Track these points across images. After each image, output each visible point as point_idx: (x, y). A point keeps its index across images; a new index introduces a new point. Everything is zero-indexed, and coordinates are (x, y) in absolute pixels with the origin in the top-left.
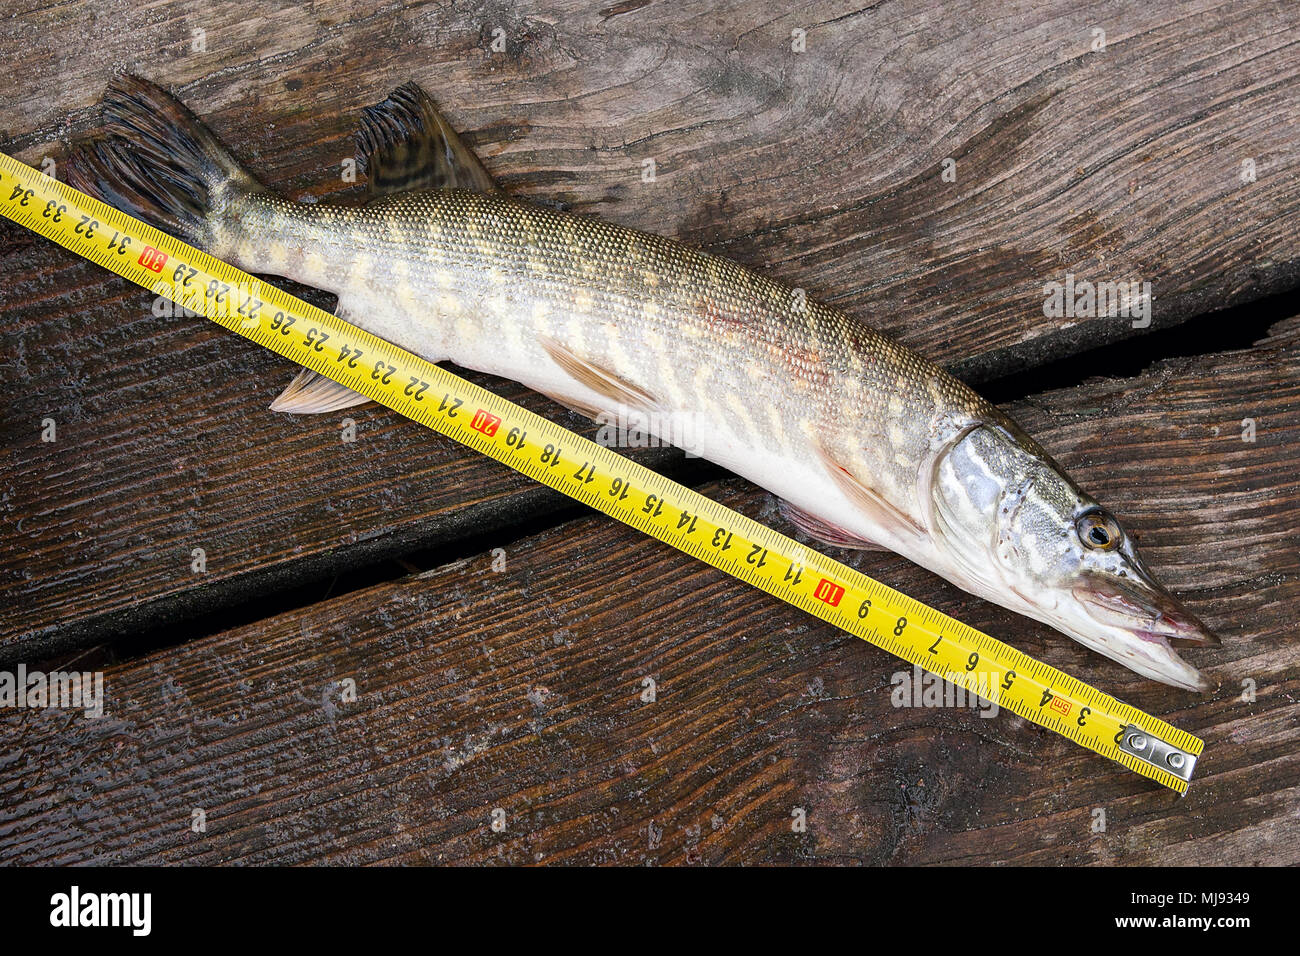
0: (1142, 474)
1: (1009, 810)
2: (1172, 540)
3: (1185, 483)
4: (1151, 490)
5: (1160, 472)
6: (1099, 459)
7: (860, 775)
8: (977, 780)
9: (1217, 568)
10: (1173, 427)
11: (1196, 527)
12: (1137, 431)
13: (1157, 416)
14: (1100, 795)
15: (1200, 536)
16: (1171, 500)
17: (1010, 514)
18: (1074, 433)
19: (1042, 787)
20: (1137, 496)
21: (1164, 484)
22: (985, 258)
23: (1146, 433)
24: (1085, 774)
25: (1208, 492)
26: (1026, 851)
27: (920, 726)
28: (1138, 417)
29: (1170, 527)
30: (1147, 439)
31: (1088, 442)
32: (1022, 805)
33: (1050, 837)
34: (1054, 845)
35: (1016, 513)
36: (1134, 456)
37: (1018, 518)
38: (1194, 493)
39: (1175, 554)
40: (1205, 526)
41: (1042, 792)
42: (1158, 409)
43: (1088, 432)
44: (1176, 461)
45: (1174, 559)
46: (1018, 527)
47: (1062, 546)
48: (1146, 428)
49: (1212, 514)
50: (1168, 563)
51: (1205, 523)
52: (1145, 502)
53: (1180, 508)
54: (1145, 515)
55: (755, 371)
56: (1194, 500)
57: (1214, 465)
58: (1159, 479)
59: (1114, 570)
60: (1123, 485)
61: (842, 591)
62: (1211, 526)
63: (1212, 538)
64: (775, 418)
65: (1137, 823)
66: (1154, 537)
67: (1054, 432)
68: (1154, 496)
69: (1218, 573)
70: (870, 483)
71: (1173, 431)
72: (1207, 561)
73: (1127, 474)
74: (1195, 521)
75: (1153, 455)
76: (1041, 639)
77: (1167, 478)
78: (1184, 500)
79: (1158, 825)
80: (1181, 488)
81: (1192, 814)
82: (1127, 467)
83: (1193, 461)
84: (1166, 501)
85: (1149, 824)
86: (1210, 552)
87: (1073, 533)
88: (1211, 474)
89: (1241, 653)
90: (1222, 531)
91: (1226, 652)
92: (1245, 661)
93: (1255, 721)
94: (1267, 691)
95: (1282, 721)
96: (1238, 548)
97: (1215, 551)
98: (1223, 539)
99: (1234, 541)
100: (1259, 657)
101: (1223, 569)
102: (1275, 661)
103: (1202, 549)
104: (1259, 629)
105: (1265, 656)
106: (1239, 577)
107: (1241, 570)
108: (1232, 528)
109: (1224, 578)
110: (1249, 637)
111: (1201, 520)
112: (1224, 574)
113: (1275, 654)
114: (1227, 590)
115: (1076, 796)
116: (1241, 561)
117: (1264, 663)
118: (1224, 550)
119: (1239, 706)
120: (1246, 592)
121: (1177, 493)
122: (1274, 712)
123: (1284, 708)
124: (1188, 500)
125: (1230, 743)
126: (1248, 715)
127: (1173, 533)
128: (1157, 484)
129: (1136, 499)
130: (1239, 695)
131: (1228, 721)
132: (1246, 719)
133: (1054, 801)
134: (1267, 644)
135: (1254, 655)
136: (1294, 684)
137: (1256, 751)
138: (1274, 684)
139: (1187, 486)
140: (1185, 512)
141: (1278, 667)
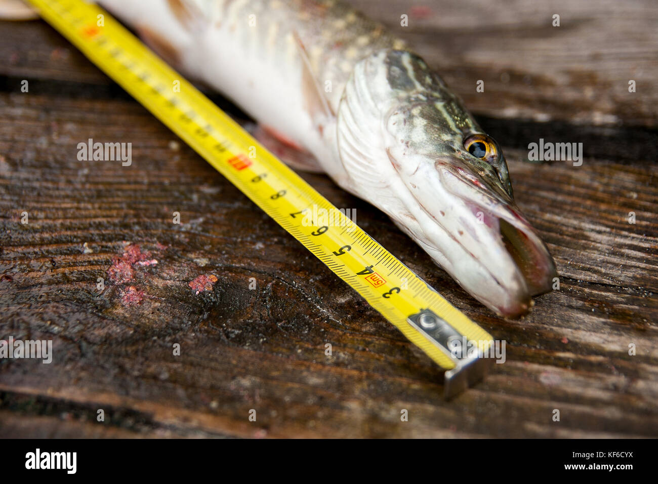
0: (554, 201)
1: (292, 349)
3: (592, 216)
9: (589, 270)
11: (583, 241)
15: (585, 248)
25: (607, 226)
29: (561, 235)
32: (306, 350)
33: (314, 380)
34: (315, 387)
36: (554, 190)
38: (595, 223)
40: (593, 243)
44: (589, 202)
48: (573, 179)
49: (603, 239)
51: (594, 241)
52: (548, 215)
53: (577, 227)
56: (592, 227)
58: (568, 208)
59: (483, 170)
60: (534, 201)
61: (249, 164)
62: (598, 245)
63: (596, 252)
69: (589, 273)
72: (582, 263)
74: (587, 238)
75: (570, 194)
78: (583, 224)
83: (603, 207)
86: (590, 259)
87: (460, 137)
88: (618, 218)
89: (581, 326)
90: (607, 251)
91: (568, 321)
92: (584, 333)
93: (570, 375)
94: (594, 358)
95: (596, 383)
96: (617, 265)
97: (593, 260)
98: (605, 255)
99: (616, 260)
100: (599, 335)
101: (596, 272)
102: (613, 343)
103: (582, 255)
104: (609, 318)
105: (605, 336)
106: (606, 281)
107: (613, 278)
108: (617, 252)
109: (595, 278)
110: (596, 320)
111: (592, 239)
112: (596, 276)
113: (616, 338)
114: (592, 284)
115: (361, 362)
116: (616, 272)
117: (602, 341)
118: (603, 262)
119: (560, 359)
120: (610, 292)
121: (580, 218)
122: (593, 375)
123: (605, 376)
124: (587, 226)
125: (536, 380)
126: (566, 367)
127: (562, 239)
128: (565, 210)
129: (542, 211)
130: (563, 352)
131: (543, 365)
132: (561, 370)
133: (338, 358)
134: (612, 329)
135: (594, 331)
136: (624, 364)
137: (560, 395)
138: (605, 356)
139: (590, 218)
140: (580, 231)
141: (616, 348)
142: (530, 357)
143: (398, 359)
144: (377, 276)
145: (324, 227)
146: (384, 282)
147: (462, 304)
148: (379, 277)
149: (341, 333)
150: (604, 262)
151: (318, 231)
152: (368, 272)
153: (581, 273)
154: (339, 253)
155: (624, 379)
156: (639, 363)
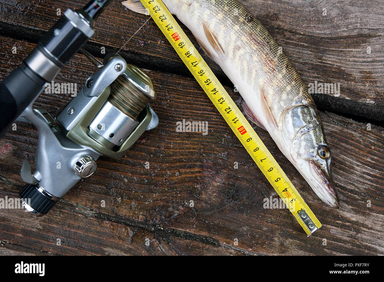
0: (346, 148)
1: (258, 216)
2: (344, 170)
3: (357, 157)
4: (346, 154)
5: (351, 150)
6: (336, 138)
7: (223, 183)
8: (254, 203)
9: (352, 184)
10: (361, 140)
11: (352, 170)
12: (351, 136)
13: (359, 135)
14: (285, 226)
15: (352, 173)
16: (350, 159)
17: (302, 133)
18: (333, 128)
19: (270, 214)
20: (341, 153)
21: (350, 154)
22: (335, 68)
23: (353, 138)
24: (284, 217)
25: (361, 163)
26: (256, 229)
27: (247, 180)
28: (353, 132)
29: (345, 166)
30: (352, 140)
31: (335, 132)
32: (263, 216)
33: (265, 229)
34: (265, 231)
35: (304, 134)
36: (346, 142)
37: (304, 136)
38: (357, 161)
39: (343, 174)
40: (355, 171)
41: (270, 216)
42: (360, 134)
43: (337, 129)
44: (357, 150)
45: (342, 175)
46: (302, 138)
47: (312, 150)
48: (354, 137)
49: (359, 169)
50: (339, 175)
51: (355, 170)
52: (342, 156)
53: (351, 162)
54: (340, 159)
55: (255, 58)
56: (356, 163)
57: (367, 157)
58: (350, 152)
59: (322, 165)
60: (339, 148)
61: (246, 132)
62: (357, 172)
63: (355, 175)
64: (254, 73)
65: (291, 238)
66: (339, 166)
67: (328, 124)
68: (346, 156)
69: (352, 185)
70: (270, 106)
71: (361, 142)
72: (350, 181)
73: (342, 146)
74: (353, 168)
75: (351, 145)
76: (293, 176)
77: (352, 153)
78: (353, 161)
79: (296, 242)
80: (354, 158)
81: (308, 245)
82: (342, 144)
83: (361, 152)
84: (348, 159)
85: (294, 240)
86: (353, 179)
87: (316, 148)
88: (365, 158)
89: (346, 210)
90: (359, 175)
91: (342, 207)
92: (346, 213)
93: (339, 230)
94: (347, 224)
95: (347, 234)
96: (361, 182)
98: (358, 177)
99: (361, 180)
100: (350, 214)
101: (354, 185)
102: (354, 217)
103: (351, 177)
104: (355, 206)
105: (352, 214)
106: (357, 190)
107: (359, 188)
108: (362, 176)
109: (353, 188)
110: (350, 207)
111: (355, 169)
112: (353, 187)
113: (355, 216)
114: (352, 191)
115: (279, 222)
116: (360, 186)
117: (351, 216)
118: (357, 180)
119: (337, 223)
120: (357, 195)
121: (353, 158)
122: (346, 230)
123: (349, 231)
124: (355, 162)
125: (329, 232)
126: (338, 227)
127: (345, 168)
128: (348, 153)
129: (340, 154)
130: (339, 221)
131: (332, 226)
132: (337, 228)
133: (272, 220)
134: (354, 211)
135: (349, 212)
136: (356, 226)
137: (335, 238)
138: (350, 223)
139: (356, 158)
140: (352, 165)
141: (354, 219)
142: (328, 222)
143: (289, 221)
153: (349, 185)
155: (354, 233)
156: (360, 226)
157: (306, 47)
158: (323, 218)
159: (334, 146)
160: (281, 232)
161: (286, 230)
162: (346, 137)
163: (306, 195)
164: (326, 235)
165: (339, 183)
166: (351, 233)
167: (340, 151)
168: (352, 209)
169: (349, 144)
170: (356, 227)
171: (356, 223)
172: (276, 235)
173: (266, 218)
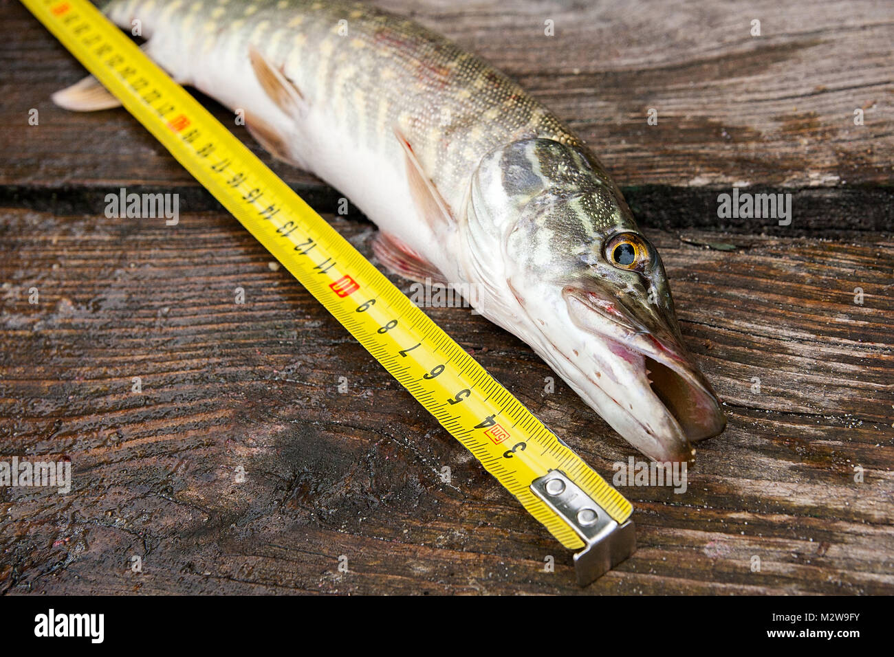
0: (747, 301)
1: (397, 531)
2: (745, 359)
3: (792, 319)
4: (748, 315)
5: (767, 304)
6: (707, 279)
7: (273, 448)
8: (384, 491)
9: (782, 395)
10: (803, 274)
11: (780, 356)
12: (763, 269)
13: (793, 264)
14: (507, 550)
15: (779, 364)
16: (764, 328)
18: (696, 257)
19: (448, 520)
20: (728, 315)
22: (689, 123)
23: (772, 272)
24: (505, 525)
25: (812, 331)
26: (385, 573)
27: (364, 429)
28: (771, 259)
29: (750, 348)
30: (770, 277)
31: (704, 265)
32: (414, 529)
33: (421, 569)
34: (422, 578)
36: (747, 286)
38: (794, 328)
40: (791, 357)
41: (444, 525)
42: (797, 259)
43: (709, 258)
44: (791, 300)
45: (738, 374)
47: (578, 249)
48: (774, 269)
49: (804, 350)
50: (729, 376)
51: (793, 354)
52: (735, 322)
53: (772, 336)
56: (792, 334)
57: (833, 313)
58: (763, 310)
59: (625, 286)
60: (719, 304)
61: (357, 288)
62: (798, 359)
63: (794, 369)
67: (674, 251)
68: (749, 321)
69: (782, 399)
70: (431, 174)
71: (803, 277)
72: (774, 386)
73: (727, 297)
74: (783, 350)
75: (767, 290)
77: (772, 310)
78: (780, 331)
80: (783, 322)
82: (733, 292)
83: (809, 305)
84: (759, 327)
86: (785, 379)
87: (597, 244)
88: (827, 318)
89: (765, 474)
90: (809, 367)
91: (748, 469)
92: (767, 483)
93: (743, 542)
94: (775, 518)
95: (775, 552)
96: (819, 385)
97: (789, 380)
98: (805, 373)
99: (818, 378)
100: (786, 485)
101: (791, 397)
102: (804, 495)
103: (776, 374)
104: (802, 460)
105: (793, 486)
106: (803, 409)
107: (812, 404)
108: (822, 367)
109: (789, 405)
110: (785, 464)
111: (790, 351)
112: (790, 402)
113: (808, 488)
114: (784, 415)
115: (480, 542)
116: (816, 396)
117: (789, 492)
118: (801, 382)
119: (732, 521)
120: (807, 424)
121: (777, 324)
122: (772, 540)
123: (787, 541)
124: (786, 333)
125: (698, 553)
126: (738, 532)
127: (751, 353)
128: (759, 313)
129: (728, 317)
130: (738, 511)
131: (708, 531)
132: (732, 536)
133: (452, 537)
134: (804, 475)
135: (781, 481)
136: (815, 522)
137: (726, 570)
138: (791, 514)
139: (790, 322)
140: (776, 341)
141: (806, 501)
142: (693, 521)
143: (525, 535)
144: (499, 428)
145: (440, 366)
146: (507, 436)
147: (613, 453)
148: (501, 430)
149: (458, 504)
150: (803, 382)
151: (432, 373)
152: (488, 423)
153: (772, 400)
154: (455, 400)
155: (811, 545)
156: (834, 521)
157: (588, 96)
158: (672, 509)
159: (700, 301)
160: (487, 572)
161: (507, 564)
162: (746, 274)
163: (598, 447)
164: (684, 565)
165: (731, 398)
166: (799, 545)
167: (726, 310)
168: (792, 468)
169: (758, 290)
170: (814, 524)
171: (819, 512)
172: (467, 583)
173: (431, 533)
